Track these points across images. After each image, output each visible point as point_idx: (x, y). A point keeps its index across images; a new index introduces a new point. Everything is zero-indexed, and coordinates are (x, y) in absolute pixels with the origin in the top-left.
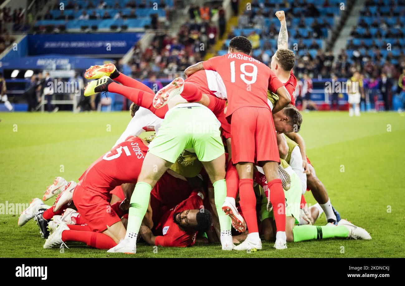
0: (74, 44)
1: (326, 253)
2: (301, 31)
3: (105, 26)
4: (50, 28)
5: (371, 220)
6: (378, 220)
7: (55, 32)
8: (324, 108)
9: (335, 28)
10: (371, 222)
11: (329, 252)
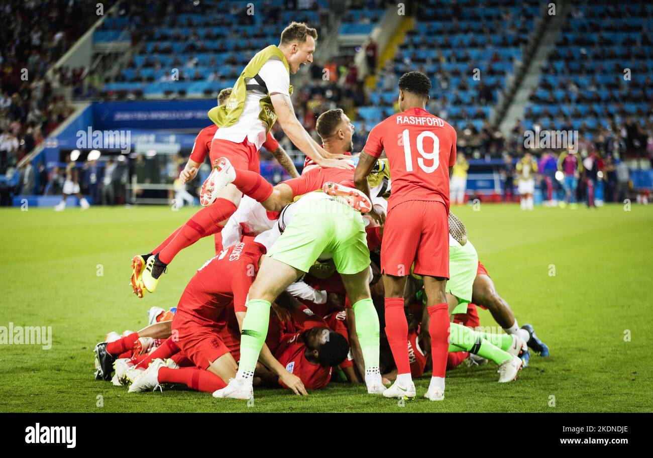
0: (154, 116)
1: (509, 397)
2: (462, 95)
3: (196, 90)
4: (122, 94)
5: (568, 352)
6: (578, 352)
7: (129, 99)
8: (493, 199)
9: (507, 91)
10: (568, 354)
11: (513, 396)
